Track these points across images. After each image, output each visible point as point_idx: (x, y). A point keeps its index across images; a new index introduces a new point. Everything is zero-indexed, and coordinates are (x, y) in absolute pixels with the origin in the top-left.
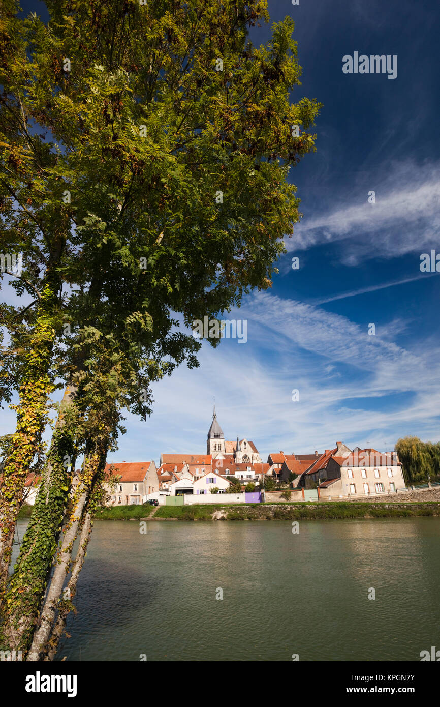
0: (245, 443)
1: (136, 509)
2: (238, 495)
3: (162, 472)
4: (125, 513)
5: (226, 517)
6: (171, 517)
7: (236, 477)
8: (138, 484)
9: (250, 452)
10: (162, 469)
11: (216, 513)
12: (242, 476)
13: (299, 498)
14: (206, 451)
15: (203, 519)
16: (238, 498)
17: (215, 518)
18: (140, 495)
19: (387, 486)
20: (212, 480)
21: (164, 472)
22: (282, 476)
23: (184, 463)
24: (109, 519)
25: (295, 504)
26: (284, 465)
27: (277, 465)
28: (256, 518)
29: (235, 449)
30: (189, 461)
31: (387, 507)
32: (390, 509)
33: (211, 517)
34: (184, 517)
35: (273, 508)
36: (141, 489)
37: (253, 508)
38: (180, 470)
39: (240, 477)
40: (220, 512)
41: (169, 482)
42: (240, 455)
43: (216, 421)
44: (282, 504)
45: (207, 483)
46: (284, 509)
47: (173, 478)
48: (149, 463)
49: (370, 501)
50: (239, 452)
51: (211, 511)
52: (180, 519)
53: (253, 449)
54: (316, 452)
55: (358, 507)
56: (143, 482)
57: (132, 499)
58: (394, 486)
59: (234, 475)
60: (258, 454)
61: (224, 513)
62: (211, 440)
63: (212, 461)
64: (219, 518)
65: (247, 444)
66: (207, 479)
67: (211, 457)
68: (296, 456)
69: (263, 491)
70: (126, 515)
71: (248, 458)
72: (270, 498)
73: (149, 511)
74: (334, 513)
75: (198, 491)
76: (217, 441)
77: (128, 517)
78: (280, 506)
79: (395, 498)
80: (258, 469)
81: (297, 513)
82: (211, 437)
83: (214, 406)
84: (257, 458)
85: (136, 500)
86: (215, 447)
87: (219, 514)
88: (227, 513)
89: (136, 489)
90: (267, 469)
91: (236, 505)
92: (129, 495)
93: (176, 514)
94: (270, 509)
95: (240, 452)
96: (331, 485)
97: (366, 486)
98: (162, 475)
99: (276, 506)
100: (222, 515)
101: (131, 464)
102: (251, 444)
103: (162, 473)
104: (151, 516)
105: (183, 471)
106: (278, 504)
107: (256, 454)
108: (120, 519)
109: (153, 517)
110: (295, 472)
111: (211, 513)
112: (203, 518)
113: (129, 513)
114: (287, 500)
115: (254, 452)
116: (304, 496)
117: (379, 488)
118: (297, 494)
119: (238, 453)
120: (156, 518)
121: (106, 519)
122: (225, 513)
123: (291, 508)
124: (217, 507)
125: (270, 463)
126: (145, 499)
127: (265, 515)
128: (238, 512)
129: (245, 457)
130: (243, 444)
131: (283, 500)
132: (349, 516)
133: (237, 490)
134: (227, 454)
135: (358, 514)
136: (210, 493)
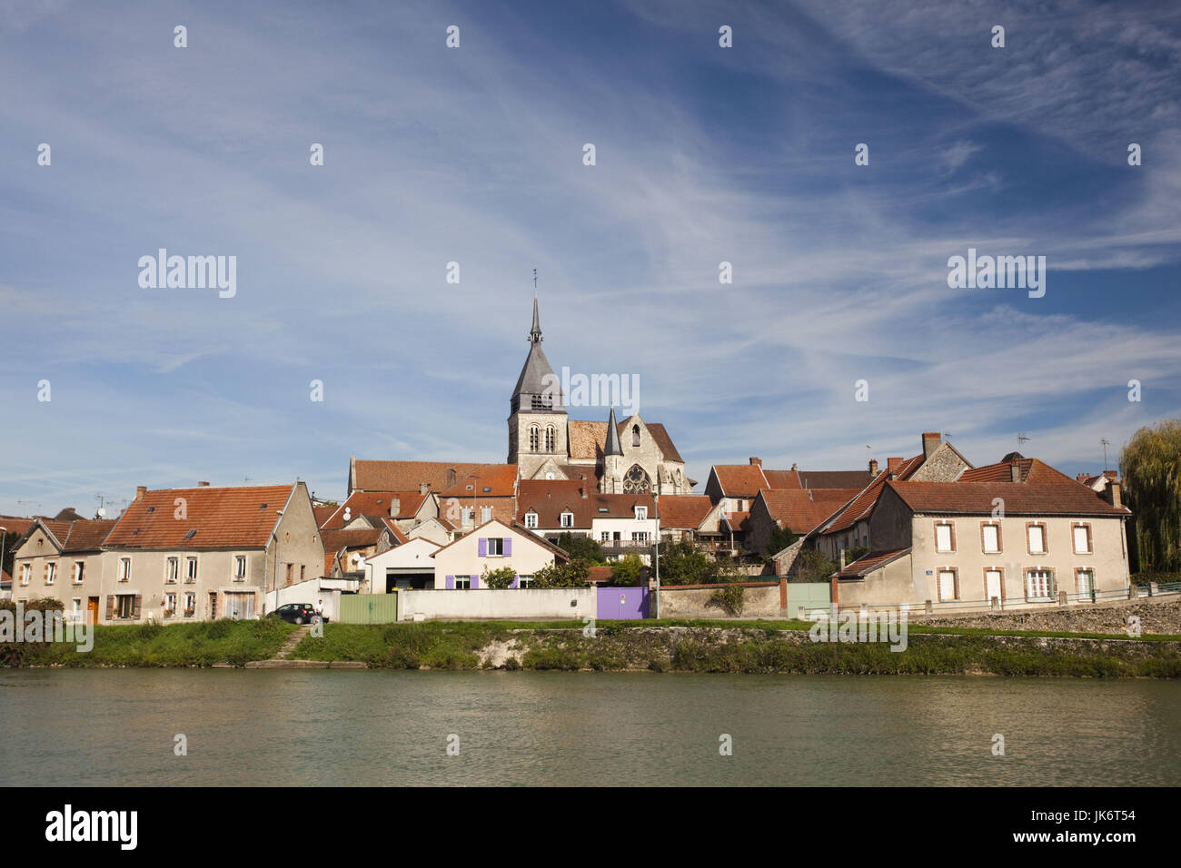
0: (636, 429)
1: (236, 632)
2: (572, 594)
3: (347, 517)
4: (198, 645)
5: (520, 662)
6: (345, 658)
7: (597, 537)
8: (249, 555)
9: (651, 459)
10: (348, 510)
11: (492, 648)
12: (617, 535)
13: (768, 608)
14: (507, 454)
15: (447, 667)
16: (574, 604)
17: (488, 664)
18: (256, 589)
19: (1065, 581)
20: (499, 547)
21: (353, 518)
22: (751, 538)
23: (424, 490)
24: (148, 665)
25: (748, 625)
26: (757, 502)
27: (736, 501)
28: (615, 666)
29: (602, 447)
30: (441, 484)
31: (1044, 644)
32: (1052, 652)
33: (475, 661)
34: (388, 658)
35: (673, 637)
36: (259, 572)
37: (609, 634)
38: (409, 512)
39: (611, 537)
40: (504, 646)
41: (371, 551)
42: (617, 468)
43: (540, 355)
44: (704, 624)
45: (482, 554)
46: (709, 640)
47: (386, 536)
48: (287, 490)
49: (994, 626)
50: (614, 457)
51: (474, 641)
52: (375, 664)
53: (662, 449)
54: (871, 463)
55: (950, 643)
56: (263, 548)
57: (229, 603)
58: (1091, 581)
59: (588, 531)
60: (681, 467)
61: (515, 648)
62: (520, 416)
63: (516, 485)
64: (498, 663)
65: (644, 431)
66: (481, 541)
67: (514, 472)
68: (804, 475)
69: (654, 584)
70: (203, 650)
71: (643, 478)
72: (675, 606)
73: (278, 642)
74: (867, 656)
75: (449, 579)
76: (543, 420)
77: (207, 657)
78: (698, 630)
79: (1080, 620)
80: (671, 512)
81: (750, 654)
82: (522, 408)
83: (536, 301)
84: (676, 478)
85: (244, 605)
86: (535, 438)
87: (502, 653)
88: (527, 649)
89: (241, 574)
90: (703, 514)
91: (556, 625)
92: (220, 590)
93: (363, 650)
94: (664, 638)
95: (619, 457)
96: (876, 573)
97: (993, 578)
98: (348, 528)
99: (684, 629)
100: (509, 655)
101: (227, 490)
102: (658, 432)
103: (348, 522)
104: (282, 654)
105: (420, 515)
106: (691, 624)
107: (671, 467)
108: (183, 664)
109: (287, 657)
110: (792, 526)
111: (475, 648)
112: (448, 662)
113: (210, 646)
114: (731, 612)
115: (666, 459)
116: (784, 603)
117: (1037, 586)
118: (763, 595)
119: (611, 461)
120: (300, 661)
121: (137, 664)
122: (518, 648)
123: (732, 638)
124: (496, 629)
125: (714, 494)
126: (271, 602)
127: (645, 657)
128: (562, 646)
129: (636, 472)
130: (628, 431)
131: (717, 613)
132: (914, 669)
133: (572, 578)
134: (573, 462)
135: (946, 661)
136: (486, 586)
